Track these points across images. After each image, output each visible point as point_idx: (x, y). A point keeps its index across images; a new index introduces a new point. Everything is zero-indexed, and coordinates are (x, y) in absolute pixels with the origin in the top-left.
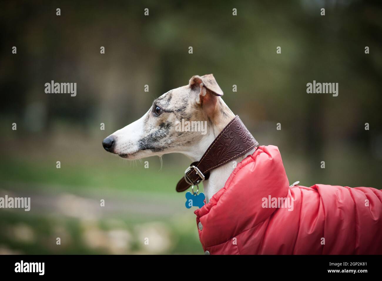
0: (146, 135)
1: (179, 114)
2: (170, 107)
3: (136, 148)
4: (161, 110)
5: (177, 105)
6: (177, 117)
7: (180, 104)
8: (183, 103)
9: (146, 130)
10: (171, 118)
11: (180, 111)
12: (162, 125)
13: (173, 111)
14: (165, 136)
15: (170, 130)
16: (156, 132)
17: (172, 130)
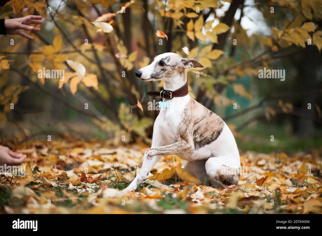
0: (154, 73)
1: (173, 68)
2: (168, 64)
3: (149, 77)
4: (164, 64)
5: (172, 64)
6: (171, 68)
7: (174, 64)
8: (175, 64)
9: (155, 71)
10: (168, 68)
11: (173, 66)
12: (163, 70)
13: (170, 66)
14: (163, 74)
15: (165, 72)
16: (159, 72)
17: (166, 72)
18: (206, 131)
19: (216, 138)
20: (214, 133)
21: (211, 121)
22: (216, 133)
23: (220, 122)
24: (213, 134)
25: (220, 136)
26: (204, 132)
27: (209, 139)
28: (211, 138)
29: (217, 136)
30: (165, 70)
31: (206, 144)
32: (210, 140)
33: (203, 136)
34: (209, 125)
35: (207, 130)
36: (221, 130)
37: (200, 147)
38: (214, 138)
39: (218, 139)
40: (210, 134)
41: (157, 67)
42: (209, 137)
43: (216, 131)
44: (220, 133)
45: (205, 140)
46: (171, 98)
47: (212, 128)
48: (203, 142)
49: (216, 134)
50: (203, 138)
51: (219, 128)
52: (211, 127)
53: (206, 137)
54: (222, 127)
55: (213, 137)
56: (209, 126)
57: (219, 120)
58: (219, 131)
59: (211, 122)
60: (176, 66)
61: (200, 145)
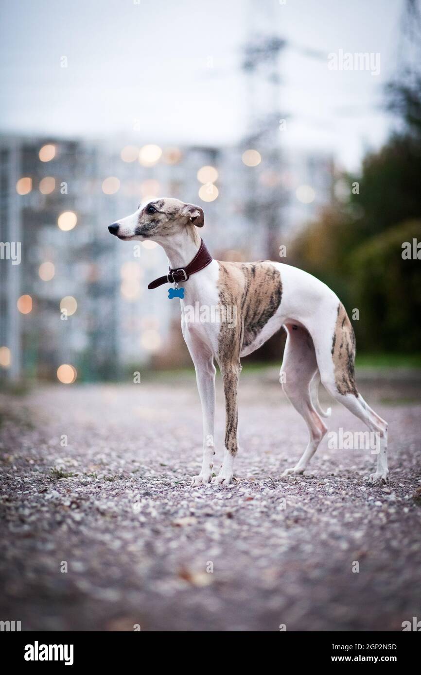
0: (141, 226)
1: (170, 216)
2: (162, 210)
4: (155, 211)
5: (169, 210)
6: (167, 218)
7: (172, 210)
8: (174, 210)
9: (140, 222)
10: (162, 217)
11: (170, 214)
12: (153, 221)
13: (164, 213)
14: (154, 228)
15: (158, 225)
16: (148, 225)
17: (160, 224)
18: (259, 305)
19: (279, 302)
20: (272, 297)
21: (259, 284)
22: (274, 296)
23: (272, 274)
24: (271, 300)
25: (283, 296)
26: (257, 307)
27: (270, 310)
28: (272, 308)
29: (278, 299)
30: (158, 222)
31: (269, 319)
32: (272, 310)
33: (259, 313)
34: (259, 293)
35: (260, 302)
36: (279, 286)
37: (262, 328)
38: (276, 304)
39: (282, 301)
40: (267, 304)
41: (143, 217)
42: (269, 309)
43: (274, 294)
44: (281, 290)
45: (264, 316)
46: (186, 278)
47: (266, 293)
48: (262, 320)
49: (276, 297)
50: (260, 315)
51: (275, 285)
52: (263, 293)
53: (264, 311)
54: (278, 280)
55: (274, 304)
56: (261, 294)
57: (268, 274)
58: (277, 289)
59: (260, 286)
60: (175, 214)
61: (260, 325)
